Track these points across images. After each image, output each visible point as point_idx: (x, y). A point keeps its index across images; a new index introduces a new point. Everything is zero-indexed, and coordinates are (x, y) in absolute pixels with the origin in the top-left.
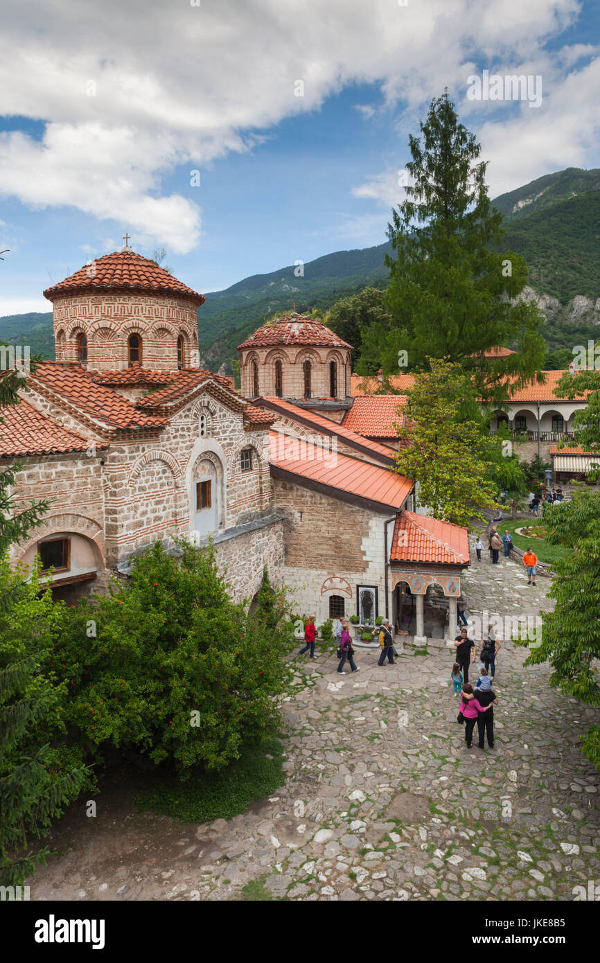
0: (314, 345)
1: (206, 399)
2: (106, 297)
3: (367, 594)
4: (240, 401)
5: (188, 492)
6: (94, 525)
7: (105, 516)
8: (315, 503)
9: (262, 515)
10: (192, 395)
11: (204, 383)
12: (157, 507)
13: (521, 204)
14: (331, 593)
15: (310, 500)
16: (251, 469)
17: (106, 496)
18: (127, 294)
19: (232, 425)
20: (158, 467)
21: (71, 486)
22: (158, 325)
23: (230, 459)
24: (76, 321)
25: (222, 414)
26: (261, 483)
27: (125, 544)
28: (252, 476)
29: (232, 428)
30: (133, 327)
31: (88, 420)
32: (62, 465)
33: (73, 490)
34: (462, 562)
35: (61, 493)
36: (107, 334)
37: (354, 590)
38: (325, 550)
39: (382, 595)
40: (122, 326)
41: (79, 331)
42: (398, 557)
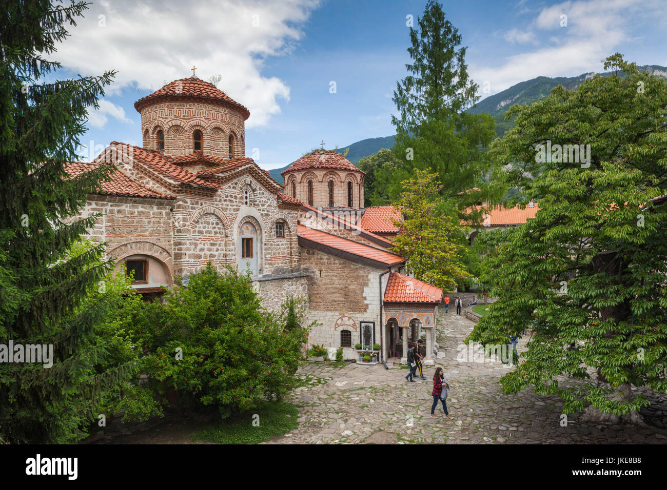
0: (336, 169)
1: (249, 179)
2: (177, 104)
3: (367, 328)
4: (275, 184)
5: (235, 241)
6: (165, 253)
7: (173, 247)
8: (330, 264)
9: (292, 271)
10: (238, 172)
11: (247, 166)
12: (212, 247)
13: (503, 104)
14: (341, 328)
15: (326, 261)
16: (284, 237)
17: (174, 233)
18: (192, 102)
19: (269, 202)
20: (212, 219)
21: (149, 222)
22: (214, 125)
23: (267, 226)
24: (156, 121)
25: (261, 192)
26: (291, 248)
27: (187, 267)
28: (283, 243)
29: (269, 204)
30: (196, 125)
31: (162, 180)
32: (142, 207)
33: (150, 226)
34: (434, 301)
35: (141, 226)
36: (178, 130)
37: (358, 326)
38: (338, 297)
39: (378, 328)
40: (189, 124)
41: (158, 129)
42: (389, 299)
